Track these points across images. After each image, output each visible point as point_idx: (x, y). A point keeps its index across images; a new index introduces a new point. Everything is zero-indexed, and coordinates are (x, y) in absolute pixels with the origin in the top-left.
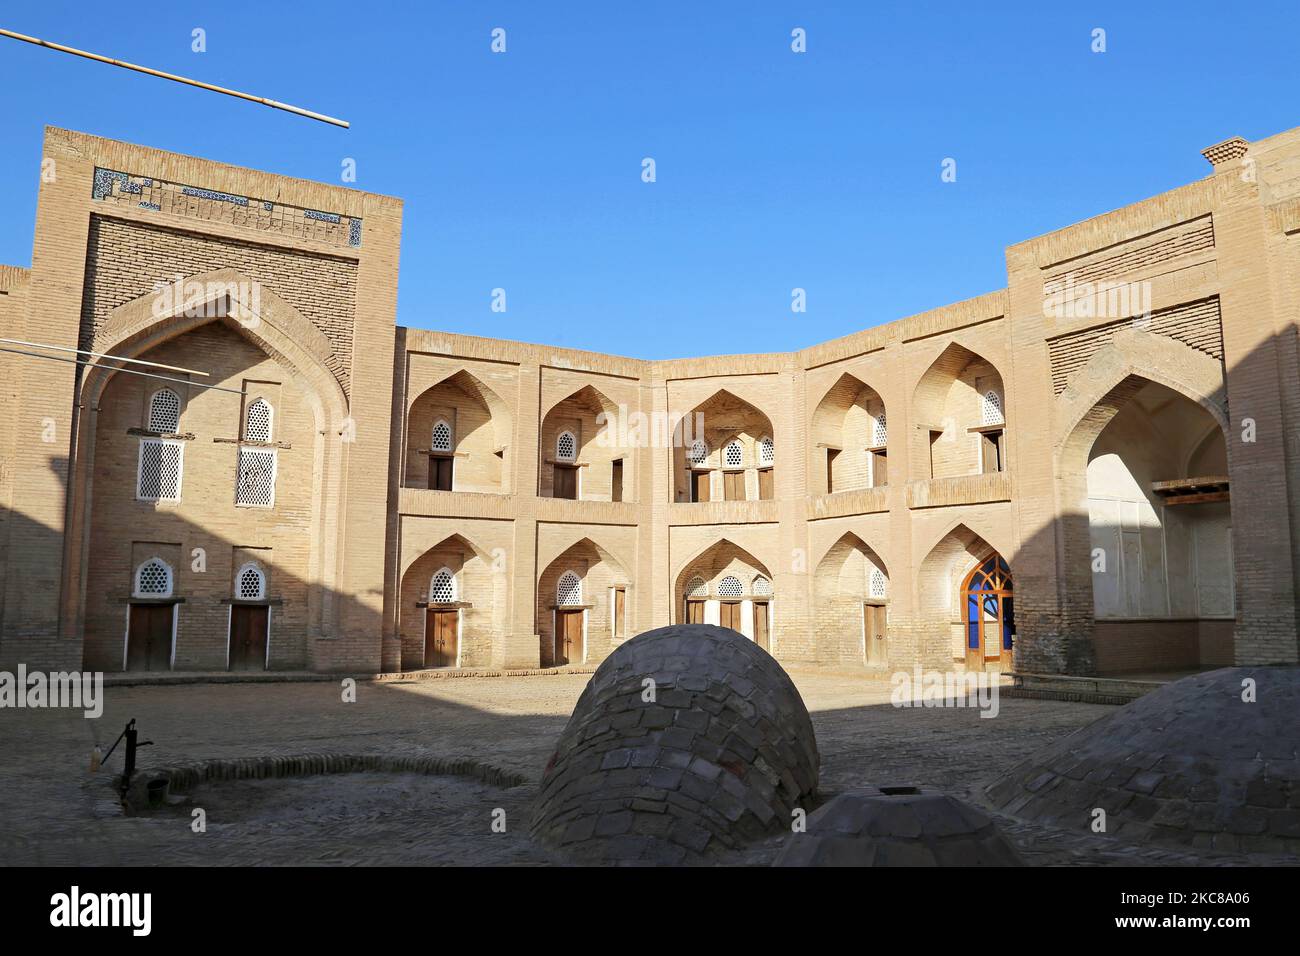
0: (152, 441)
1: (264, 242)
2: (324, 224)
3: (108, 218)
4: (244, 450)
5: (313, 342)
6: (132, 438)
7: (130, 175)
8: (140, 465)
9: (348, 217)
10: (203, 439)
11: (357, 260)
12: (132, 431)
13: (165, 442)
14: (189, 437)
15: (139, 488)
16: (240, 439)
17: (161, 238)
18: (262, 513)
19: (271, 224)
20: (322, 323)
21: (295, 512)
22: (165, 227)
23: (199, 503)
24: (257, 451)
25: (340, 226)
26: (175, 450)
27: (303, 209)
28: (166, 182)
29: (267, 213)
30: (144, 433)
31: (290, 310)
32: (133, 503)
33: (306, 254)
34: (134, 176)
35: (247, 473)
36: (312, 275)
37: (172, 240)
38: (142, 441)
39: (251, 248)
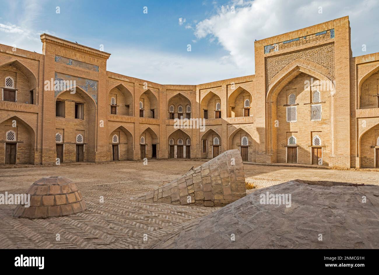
0: (289, 107)
1: (305, 48)
2: (322, 36)
3: (269, 57)
4: (312, 105)
5: (323, 71)
6: (285, 107)
7: (271, 45)
8: (287, 113)
9: (329, 30)
10: (301, 104)
11: (334, 42)
12: (284, 106)
13: (292, 107)
14: (298, 104)
15: (287, 119)
16: (311, 102)
17: (280, 57)
18: (318, 122)
19: (306, 42)
20: (325, 65)
21: (328, 121)
22: (280, 54)
23: (301, 121)
24: (316, 105)
25: (327, 34)
26: (295, 109)
27: (315, 34)
28: (279, 43)
29: (305, 40)
30: (287, 105)
31: (315, 64)
32: (286, 123)
33: (317, 47)
34: (272, 45)
35: (314, 112)
36: (321, 52)
37: (283, 57)
38: (287, 108)
39: (302, 51)
